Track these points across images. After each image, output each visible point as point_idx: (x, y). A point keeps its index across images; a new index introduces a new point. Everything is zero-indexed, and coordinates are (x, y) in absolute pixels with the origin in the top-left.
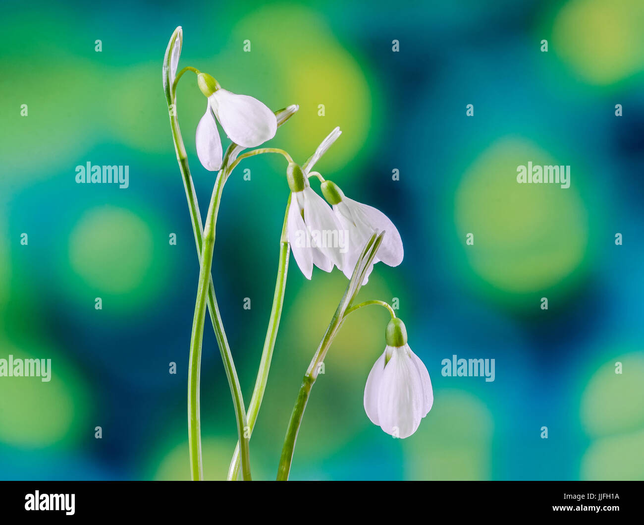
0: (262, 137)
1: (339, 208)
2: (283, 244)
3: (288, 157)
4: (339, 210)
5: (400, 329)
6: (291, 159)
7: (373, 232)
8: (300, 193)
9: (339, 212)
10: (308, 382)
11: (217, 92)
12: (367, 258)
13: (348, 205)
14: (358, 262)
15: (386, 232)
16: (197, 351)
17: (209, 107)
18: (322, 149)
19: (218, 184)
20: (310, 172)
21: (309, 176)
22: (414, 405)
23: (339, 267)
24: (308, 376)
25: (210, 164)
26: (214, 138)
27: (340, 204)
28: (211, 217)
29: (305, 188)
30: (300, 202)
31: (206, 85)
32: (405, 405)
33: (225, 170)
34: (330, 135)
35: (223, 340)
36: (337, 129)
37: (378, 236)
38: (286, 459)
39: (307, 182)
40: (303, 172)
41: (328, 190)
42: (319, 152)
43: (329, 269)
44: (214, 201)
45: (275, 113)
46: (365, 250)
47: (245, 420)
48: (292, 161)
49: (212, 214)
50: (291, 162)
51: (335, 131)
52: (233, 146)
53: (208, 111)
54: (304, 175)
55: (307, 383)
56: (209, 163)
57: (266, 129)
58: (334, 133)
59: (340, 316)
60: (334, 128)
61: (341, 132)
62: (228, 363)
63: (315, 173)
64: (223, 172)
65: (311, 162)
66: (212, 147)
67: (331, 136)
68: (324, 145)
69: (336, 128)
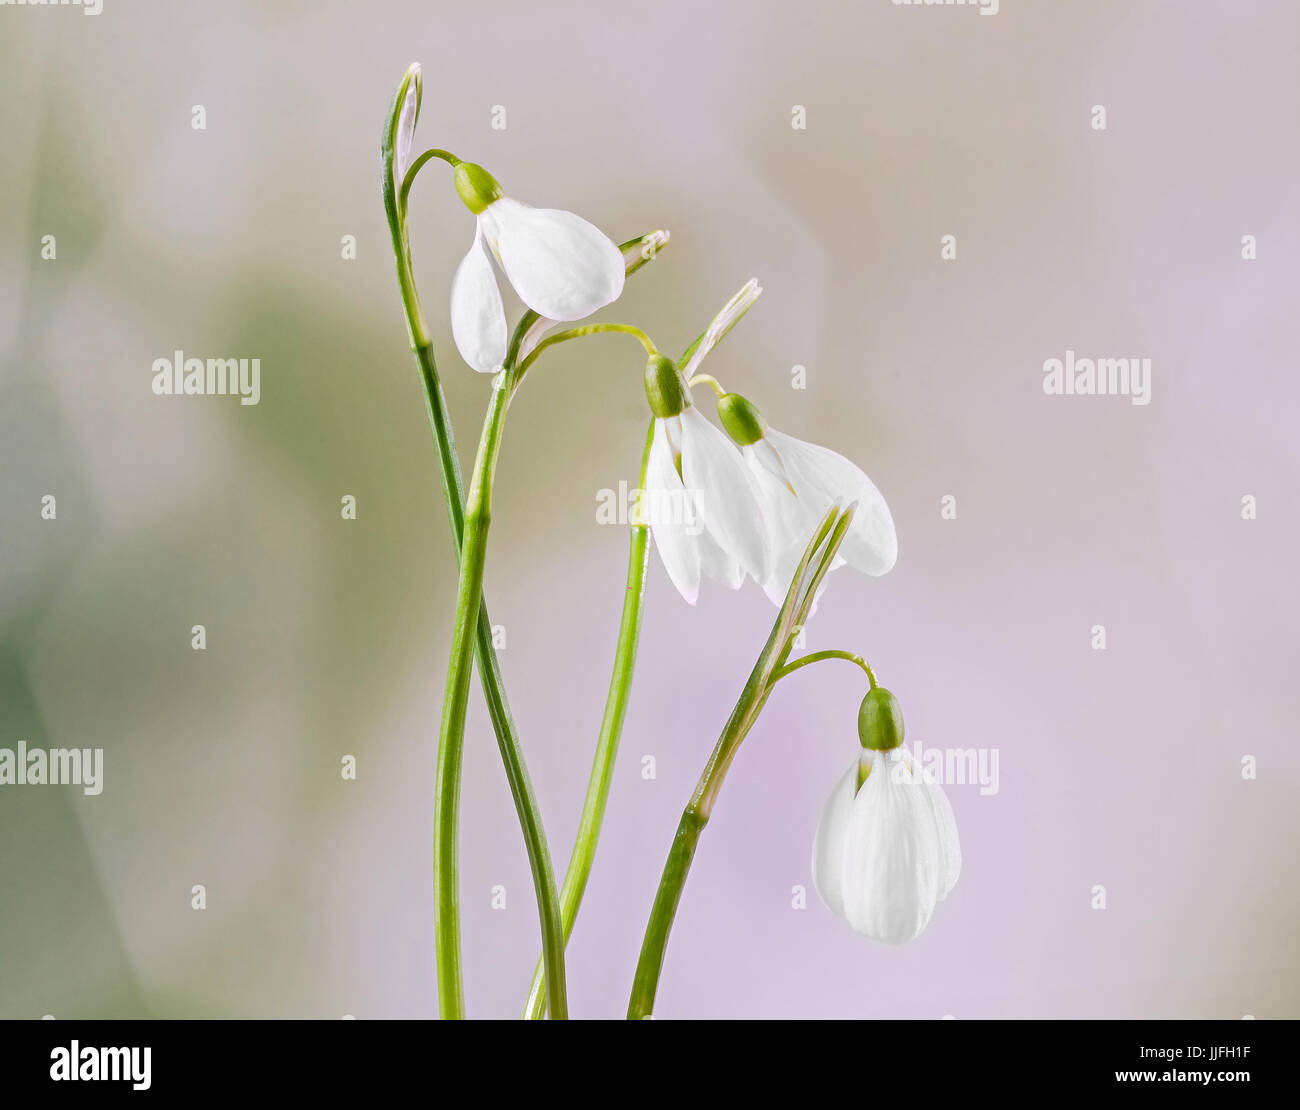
0: (593, 299)
1: (756, 453)
2: (637, 530)
3: (647, 343)
4: (757, 456)
5: (890, 712)
6: (654, 347)
7: (831, 502)
8: (672, 420)
9: (757, 461)
10: (692, 827)
11: (496, 203)
12: (818, 558)
13: (775, 446)
14: (800, 567)
15: (860, 502)
16: (452, 758)
17: (478, 236)
18: (719, 326)
19: (498, 402)
20: (694, 375)
21: (691, 383)
22: (920, 874)
23: (756, 578)
24: (692, 812)
25: (481, 359)
26: (490, 304)
27: (759, 444)
28: (482, 471)
29: (684, 409)
30: (673, 440)
31: (472, 189)
32: (900, 876)
33: (512, 371)
34: (739, 294)
35: (510, 735)
36: (753, 283)
37: (842, 511)
38: (645, 990)
39: (688, 396)
40: (679, 375)
41: (732, 414)
42: (715, 332)
43: (737, 583)
44: (488, 438)
45: (622, 247)
46: (814, 542)
47: (557, 906)
48: (656, 350)
49: (483, 466)
50: (654, 353)
51: (749, 287)
52: (531, 317)
53: (477, 245)
54: (682, 381)
55: (688, 828)
56: (477, 356)
57: (602, 282)
58: (747, 291)
59: (761, 683)
60: (747, 281)
61: (761, 289)
62: (519, 785)
63: (705, 378)
64: (507, 374)
65: (696, 354)
66: (485, 323)
67: (739, 299)
68: (725, 317)
69: (751, 282)
